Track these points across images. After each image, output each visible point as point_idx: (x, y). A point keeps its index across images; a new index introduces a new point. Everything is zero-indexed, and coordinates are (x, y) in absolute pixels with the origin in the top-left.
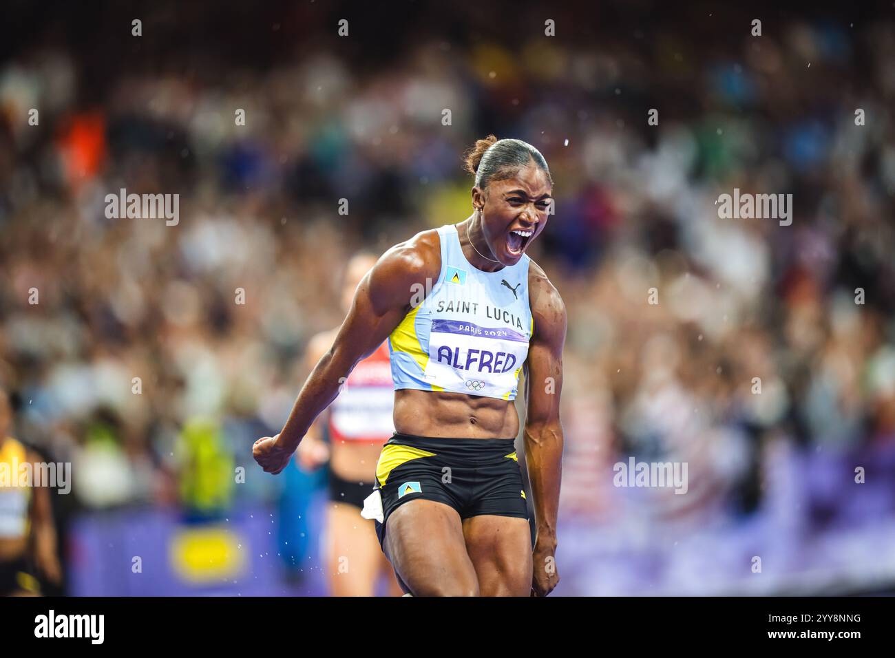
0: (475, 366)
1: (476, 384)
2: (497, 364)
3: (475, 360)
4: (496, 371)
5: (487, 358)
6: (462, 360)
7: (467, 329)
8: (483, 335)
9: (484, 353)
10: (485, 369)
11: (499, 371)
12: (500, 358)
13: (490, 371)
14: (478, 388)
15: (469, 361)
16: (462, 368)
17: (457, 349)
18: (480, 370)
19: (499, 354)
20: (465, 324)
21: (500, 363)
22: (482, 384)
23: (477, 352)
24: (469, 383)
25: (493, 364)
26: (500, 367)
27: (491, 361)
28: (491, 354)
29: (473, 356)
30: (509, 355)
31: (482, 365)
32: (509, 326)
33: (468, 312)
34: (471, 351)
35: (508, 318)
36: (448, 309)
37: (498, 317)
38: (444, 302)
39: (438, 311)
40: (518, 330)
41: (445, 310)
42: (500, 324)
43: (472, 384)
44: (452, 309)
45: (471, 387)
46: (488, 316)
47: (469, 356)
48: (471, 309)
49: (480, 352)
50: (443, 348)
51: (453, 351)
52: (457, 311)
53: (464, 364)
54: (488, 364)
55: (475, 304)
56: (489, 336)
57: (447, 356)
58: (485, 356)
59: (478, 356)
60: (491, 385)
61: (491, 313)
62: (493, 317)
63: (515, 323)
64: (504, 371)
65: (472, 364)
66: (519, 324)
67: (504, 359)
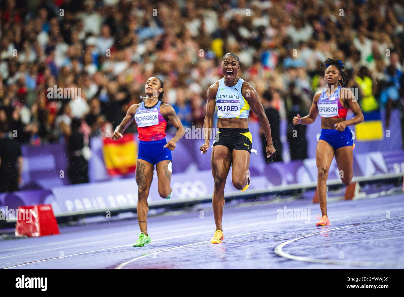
0: (226, 110)
2: (232, 109)
3: (226, 109)
4: (232, 111)
5: (228, 108)
6: (223, 109)
7: (223, 101)
8: (227, 102)
9: (227, 107)
10: (229, 110)
11: (233, 111)
12: (232, 108)
13: (230, 111)
14: (228, 115)
15: (225, 109)
17: (221, 107)
18: (227, 111)
19: (231, 107)
20: (222, 100)
21: (233, 109)
24: (226, 114)
25: (230, 109)
26: (233, 110)
27: (230, 108)
28: (229, 107)
29: (225, 108)
30: (235, 107)
31: (228, 110)
32: (235, 99)
33: (224, 97)
34: (224, 107)
35: (235, 97)
36: (220, 97)
39: (218, 98)
42: (233, 99)
48: (226, 96)
50: (219, 106)
52: (222, 97)
53: (224, 110)
54: (229, 109)
55: (226, 95)
56: (229, 102)
57: (220, 108)
59: (226, 108)
60: (232, 114)
61: (231, 97)
63: (237, 98)
64: (235, 110)
65: (225, 110)
66: (238, 98)
67: (234, 108)
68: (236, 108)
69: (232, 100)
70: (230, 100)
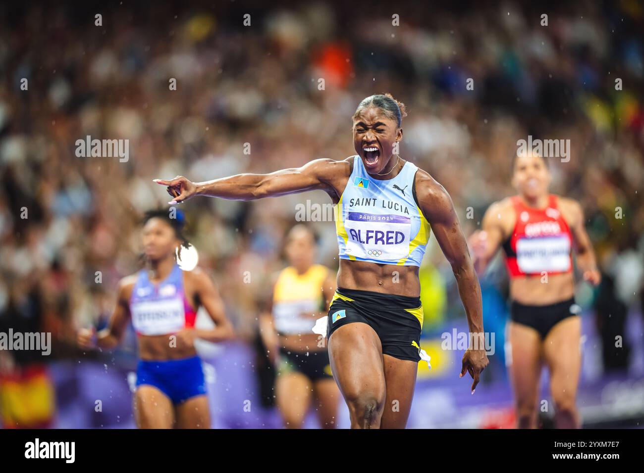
0: (372, 241)
1: (375, 252)
2: (388, 239)
3: (372, 237)
4: (388, 243)
5: (380, 236)
7: (364, 217)
8: (377, 221)
9: (377, 232)
10: (380, 242)
11: (392, 243)
12: (390, 235)
13: (383, 243)
14: (377, 255)
15: (368, 238)
16: (364, 243)
17: (359, 231)
18: (376, 243)
19: (388, 232)
20: (363, 214)
21: (392, 238)
22: (380, 253)
23: (373, 232)
24: (370, 252)
25: (385, 239)
26: (390, 241)
27: (383, 236)
28: (382, 233)
29: (370, 234)
30: (397, 233)
31: (377, 240)
32: (399, 213)
33: (369, 205)
34: (368, 232)
35: (398, 207)
36: (356, 204)
37: (390, 207)
38: (353, 200)
39: (351, 206)
40: (406, 215)
41: (354, 204)
42: (392, 212)
43: (373, 253)
44: (359, 204)
45: (373, 255)
46: (383, 207)
47: (367, 235)
48: (372, 201)
49: (375, 232)
50: (351, 230)
51: (357, 232)
52: (362, 205)
53: (365, 240)
54: (381, 239)
56: (382, 221)
57: (355, 235)
58: (378, 234)
59: (373, 234)
60: (386, 253)
61: (386, 205)
62: (387, 207)
63: (403, 210)
64: (396, 243)
65: (370, 240)
66: (406, 211)
67: (394, 235)
68: (400, 238)
69: (389, 216)
70: (386, 216)
